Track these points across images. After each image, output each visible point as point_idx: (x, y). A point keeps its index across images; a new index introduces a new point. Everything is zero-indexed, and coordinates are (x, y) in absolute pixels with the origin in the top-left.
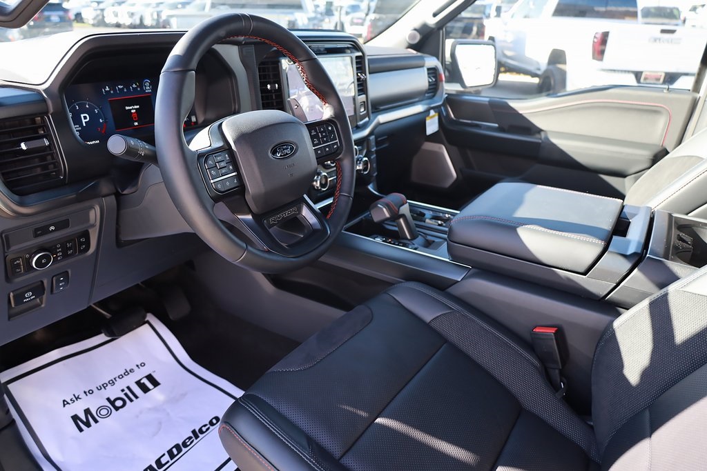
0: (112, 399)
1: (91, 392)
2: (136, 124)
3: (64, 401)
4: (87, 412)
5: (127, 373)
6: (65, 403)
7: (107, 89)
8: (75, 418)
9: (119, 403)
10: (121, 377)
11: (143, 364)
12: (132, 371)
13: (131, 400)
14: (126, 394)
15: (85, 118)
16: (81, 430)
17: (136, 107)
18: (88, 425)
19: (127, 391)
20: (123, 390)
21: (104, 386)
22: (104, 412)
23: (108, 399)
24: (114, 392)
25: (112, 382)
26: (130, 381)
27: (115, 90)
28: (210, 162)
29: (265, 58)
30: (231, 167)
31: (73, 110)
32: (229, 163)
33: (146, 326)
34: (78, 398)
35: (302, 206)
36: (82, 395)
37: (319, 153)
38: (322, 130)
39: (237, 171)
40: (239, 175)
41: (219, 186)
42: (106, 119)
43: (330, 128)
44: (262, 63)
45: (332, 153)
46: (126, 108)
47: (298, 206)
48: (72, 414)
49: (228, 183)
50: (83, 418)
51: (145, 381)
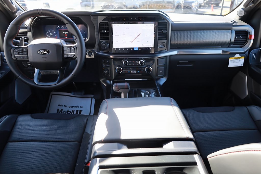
1: (66, 106)
2: (66, 37)
4: (62, 110)
5: (77, 107)
6: (59, 105)
7: (58, 27)
8: (58, 110)
9: (69, 112)
10: (75, 107)
11: (82, 107)
12: (79, 107)
14: (72, 112)
15: (51, 34)
16: (57, 113)
17: (67, 33)
18: (59, 113)
19: (73, 111)
21: (70, 107)
22: (65, 112)
23: (68, 110)
24: (71, 109)
25: (72, 107)
27: (61, 27)
28: (16, 50)
29: (102, 21)
30: (25, 53)
31: (48, 32)
32: (25, 52)
33: (91, 98)
34: (62, 106)
35: (58, 72)
36: (63, 106)
37: (65, 56)
38: (69, 48)
39: (28, 54)
40: (28, 56)
41: (17, 57)
42: (57, 35)
43: (72, 49)
44: (101, 23)
45: (71, 57)
46: (64, 33)
47: (56, 71)
48: (58, 108)
49: (21, 57)
50: (60, 111)
51: (79, 111)
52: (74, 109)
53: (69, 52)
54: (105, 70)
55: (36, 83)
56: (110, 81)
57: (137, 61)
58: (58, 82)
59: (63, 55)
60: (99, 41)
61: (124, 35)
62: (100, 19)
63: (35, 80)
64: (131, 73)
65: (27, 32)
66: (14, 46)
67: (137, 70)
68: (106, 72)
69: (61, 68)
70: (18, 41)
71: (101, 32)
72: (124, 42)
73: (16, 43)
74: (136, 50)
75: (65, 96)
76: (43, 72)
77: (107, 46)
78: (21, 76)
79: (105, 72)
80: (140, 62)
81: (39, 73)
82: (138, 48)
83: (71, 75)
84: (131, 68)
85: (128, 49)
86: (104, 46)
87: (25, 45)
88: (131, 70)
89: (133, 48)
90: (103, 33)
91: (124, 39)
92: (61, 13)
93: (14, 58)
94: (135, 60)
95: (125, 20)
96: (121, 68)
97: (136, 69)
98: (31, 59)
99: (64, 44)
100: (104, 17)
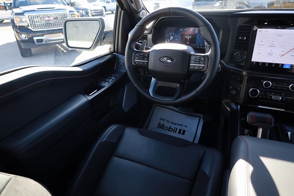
0: (171, 127)
1: (168, 122)
2: (188, 43)
3: (161, 118)
4: (163, 125)
5: (181, 125)
6: (161, 119)
7: (182, 30)
8: (160, 124)
9: (171, 130)
10: (178, 125)
11: (187, 127)
12: (182, 126)
13: (174, 132)
14: (174, 130)
15: (172, 38)
16: (158, 127)
18: (160, 128)
19: (176, 129)
20: (175, 128)
21: (173, 123)
22: (166, 128)
23: (170, 127)
24: (173, 127)
25: (175, 124)
26: (179, 128)
27: (184, 30)
28: (137, 55)
29: (243, 24)
30: (146, 59)
31: (169, 35)
32: (146, 57)
33: (199, 118)
34: (164, 120)
35: (177, 85)
36: (166, 121)
37: (191, 68)
38: (198, 58)
39: (148, 61)
40: (148, 62)
41: (137, 63)
42: (178, 39)
43: (203, 59)
44: (241, 26)
45: (199, 70)
46: (186, 37)
47: (176, 85)
48: (160, 122)
49: (141, 63)
50: (161, 125)
51: (182, 131)
52: (177, 126)
53: (197, 62)
54: (233, 90)
55: (151, 95)
56: (237, 104)
57: (285, 84)
58: (177, 99)
59: (189, 66)
60: (232, 51)
61: (273, 46)
62: (240, 22)
63: (151, 91)
64: (272, 100)
65: (147, 34)
66: (136, 50)
67: (283, 96)
68: (234, 92)
69: (182, 81)
70: (140, 44)
71: (237, 39)
72: (270, 54)
73: (137, 47)
74: (287, 67)
75: (169, 110)
76: (161, 84)
77: (244, 58)
78: (137, 85)
79: (232, 92)
80: (290, 86)
81: (156, 83)
82: (292, 65)
83: (195, 92)
84: (273, 92)
85: (274, 65)
86: (239, 58)
87: (145, 50)
88: (272, 95)
89: (283, 65)
90: (241, 40)
91: (271, 51)
92: (197, 12)
93: (133, 63)
94: (283, 82)
95: (266, 23)
96: (258, 90)
97: (280, 95)
98: (150, 67)
99: (192, 52)
100: (246, 19)
